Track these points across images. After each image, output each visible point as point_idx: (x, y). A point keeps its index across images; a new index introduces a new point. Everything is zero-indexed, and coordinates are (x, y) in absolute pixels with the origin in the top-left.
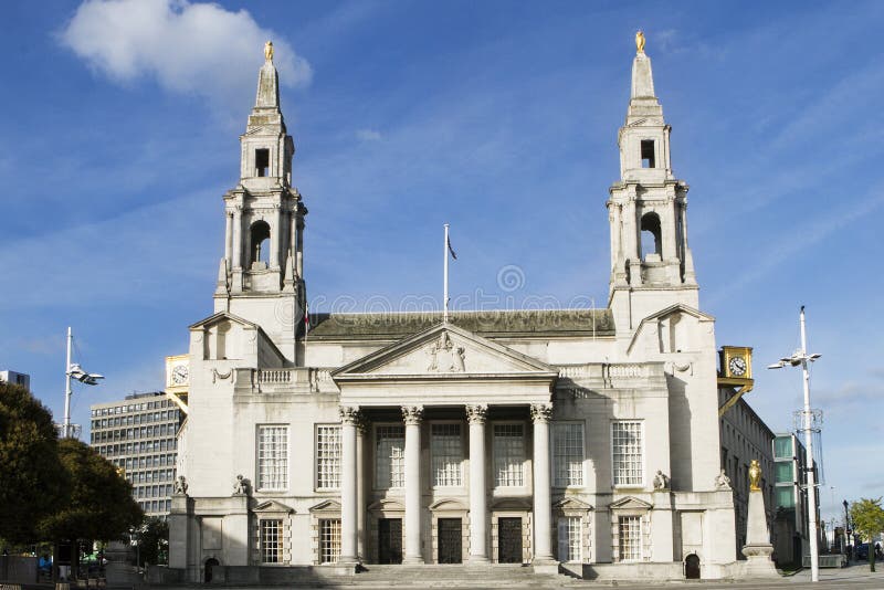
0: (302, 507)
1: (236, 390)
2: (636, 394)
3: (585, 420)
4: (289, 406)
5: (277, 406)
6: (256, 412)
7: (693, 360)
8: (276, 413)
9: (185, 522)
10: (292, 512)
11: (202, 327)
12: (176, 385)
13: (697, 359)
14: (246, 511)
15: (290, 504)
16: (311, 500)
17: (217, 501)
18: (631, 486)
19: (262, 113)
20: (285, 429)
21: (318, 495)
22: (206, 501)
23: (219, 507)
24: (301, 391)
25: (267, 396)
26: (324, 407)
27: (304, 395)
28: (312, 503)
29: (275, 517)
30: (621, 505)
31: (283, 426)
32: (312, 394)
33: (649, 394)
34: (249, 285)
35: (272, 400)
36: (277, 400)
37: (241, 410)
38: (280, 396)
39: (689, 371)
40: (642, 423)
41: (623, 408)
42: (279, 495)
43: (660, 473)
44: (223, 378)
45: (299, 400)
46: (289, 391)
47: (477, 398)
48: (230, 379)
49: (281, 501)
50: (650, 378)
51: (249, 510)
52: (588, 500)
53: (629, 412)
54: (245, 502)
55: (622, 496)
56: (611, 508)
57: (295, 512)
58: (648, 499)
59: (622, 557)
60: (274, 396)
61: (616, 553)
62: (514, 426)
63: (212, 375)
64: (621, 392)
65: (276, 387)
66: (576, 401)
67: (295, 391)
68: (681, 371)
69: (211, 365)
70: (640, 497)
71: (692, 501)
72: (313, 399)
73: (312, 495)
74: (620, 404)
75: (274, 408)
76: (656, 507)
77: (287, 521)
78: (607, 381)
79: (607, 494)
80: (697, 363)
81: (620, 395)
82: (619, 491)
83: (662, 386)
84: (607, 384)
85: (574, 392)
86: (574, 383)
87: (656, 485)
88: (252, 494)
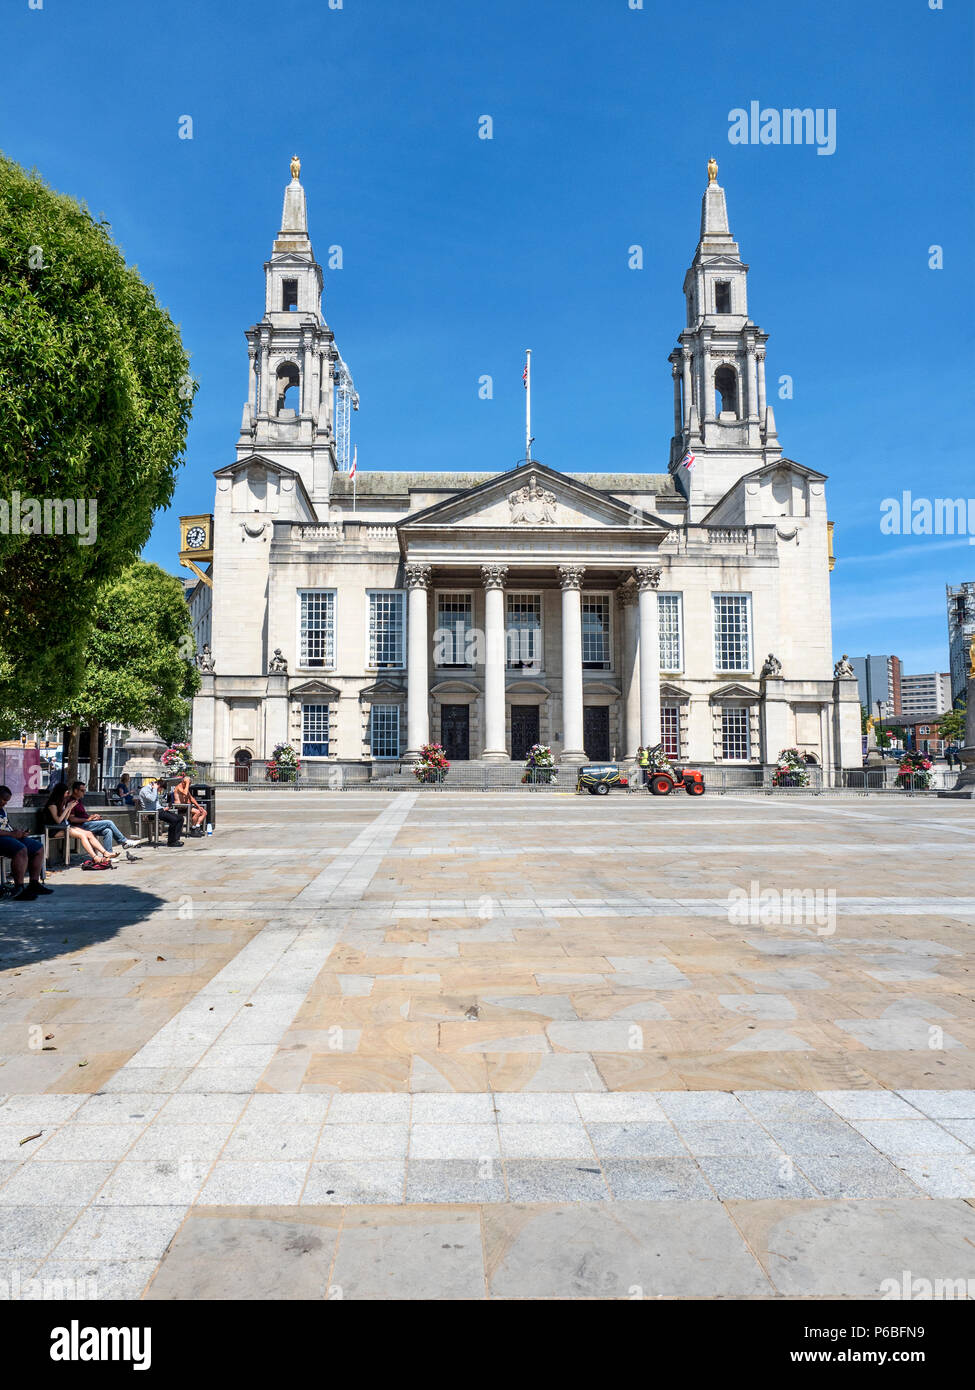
0: (351, 689)
1: (273, 546)
2: (741, 562)
3: (682, 592)
4: (335, 567)
5: (321, 567)
6: (297, 576)
7: (798, 525)
8: (322, 574)
9: (212, 707)
10: (336, 695)
11: (229, 474)
12: (191, 549)
13: (806, 525)
14: (285, 694)
15: (335, 684)
16: (362, 681)
17: (248, 680)
18: (735, 671)
19: (288, 238)
20: (332, 596)
21: (370, 675)
22: (237, 680)
24: (350, 550)
25: (310, 555)
26: (377, 571)
27: (355, 555)
28: (362, 685)
29: (320, 702)
30: (725, 694)
31: (330, 592)
32: (364, 554)
33: (756, 563)
34: (276, 435)
35: (315, 560)
36: (321, 560)
37: (279, 572)
38: (325, 555)
39: (794, 539)
40: (748, 600)
41: (727, 579)
42: (324, 674)
43: (771, 657)
44: (253, 534)
45: (348, 560)
46: (338, 549)
47: (573, 560)
48: (261, 537)
49: (326, 681)
50: (757, 543)
51: (289, 692)
52: (686, 687)
53: (733, 584)
54: (285, 681)
55: (727, 684)
56: (713, 700)
57: (342, 695)
58: (755, 687)
59: (725, 756)
60: (318, 555)
61: (719, 751)
62: (599, 598)
63: (241, 531)
64: (723, 559)
65: (322, 544)
66: (672, 569)
67: (344, 549)
68: (788, 538)
69: (240, 519)
70: (746, 685)
71: (810, 692)
72: (364, 560)
73: (363, 675)
74: (723, 574)
75: (318, 571)
76: (768, 697)
77: (332, 706)
78: (705, 546)
79: (709, 681)
80: (805, 530)
81: (723, 563)
82: (722, 678)
83: (772, 554)
84: (708, 549)
85: (669, 557)
86: (670, 547)
87: (766, 672)
88: (291, 672)
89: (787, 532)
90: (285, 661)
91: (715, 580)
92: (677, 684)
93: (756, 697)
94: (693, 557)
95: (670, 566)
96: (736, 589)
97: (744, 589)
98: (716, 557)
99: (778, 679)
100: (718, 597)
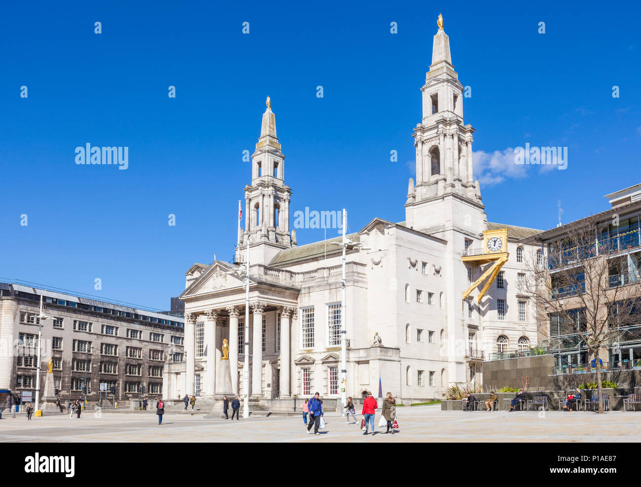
3: (314, 306)
7: (382, 255)
13: (386, 255)
22: (177, 365)
30: (327, 359)
39: (380, 265)
41: (332, 295)
53: (335, 298)
56: (323, 362)
64: (331, 284)
66: (311, 294)
68: (377, 264)
71: (362, 355)
74: (330, 293)
78: (325, 279)
81: (330, 287)
82: (329, 350)
85: (309, 288)
89: (377, 261)
91: (327, 297)
92: (310, 355)
94: (319, 286)
96: (336, 300)
97: (340, 300)
98: (328, 285)
100: (331, 306)
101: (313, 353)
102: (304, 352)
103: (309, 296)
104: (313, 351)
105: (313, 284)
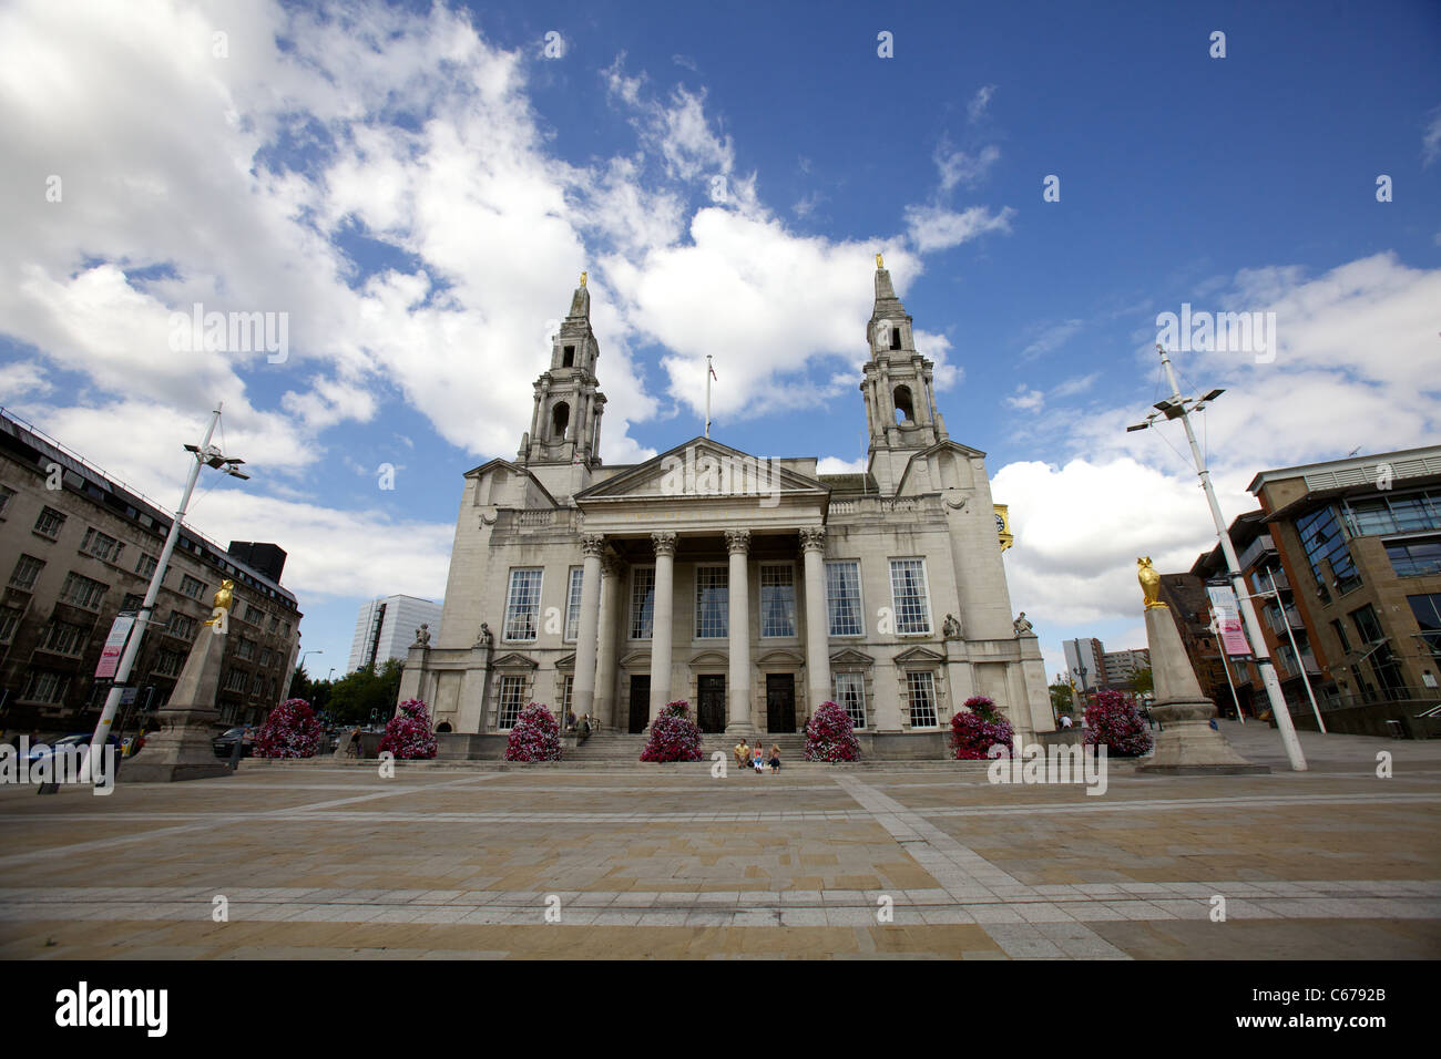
0: (548, 661)
1: (494, 533)
2: (914, 529)
3: (859, 558)
4: (544, 547)
5: (533, 548)
6: (511, 555)
7: (968, 496)
8: (532, 553)
9: (419, 677)
10: (535, 666)
11: (477, 474)
13: (973, 496)
14: (485, 666)
15: (535, 656)
16: (558, 653)
17: (457, 654)
18: (917, 634)
19: (573, 321)
20: (540, 573)
21: (567, 647)
22: (447, 654)
23: (461, 660)
24: (559, 531)
25: (524, 536)
27: (561, 536)
28: (557, 656)
29: (518, 673)
30: (908, 657)
31: (538, 570)
32: (571, 535)
33: (927, 528)
34: (546, 455)
35: (529, 542)
36: (533, 542)
37: (496, 553)
38: (537, 537)
39: (964, 509)
40: (924, 563)
41: (902, 544)
42: (524, 647)
43: (949, 617)
44: (489, 523)
45: (556, 541)
46: (549, 532)
47: (737, 523)
49: (526, 654)
50: (926, 511)
51: (489, 664)
52: (870, 652)
53: (907, 550)
54: (486, 655)
55: (909, 647)
56: (897, 661)
57: (540, 667)
58: (938, 649)
59: (914, 723)
60: (531, 537)
61: (907, 718)
62: (783, 567)
63: (478, 521)
64: (897, 526)
65: (536, 528)
66: (849, 538)
67: (553, 532)
68: (958, 507)
69: (479, 511)
70: (928, 647)
71: (991, 652)
72: (570, 540)
73: (560, 647)
74: (897, 539)
75: (529, 550)
76: (950, 659)
77: (530, 678)
78: (880, 516)
79: (892, 644)
80: (972, 500)
81: (897, 530)
82: (904, 641)
83: (940, 519)
84: (881, 519)
85: (846, 527)
86: (846, 518)
87: (947, 632)
88: (497, 645)
89: (956, 502)
90: (490, 635)
91: (889, 544)
92: (860, 649)
93: (940, 659)
94: (868, 526)
95: (846, 535)
96: (911, 553)
97: (918, 553)
98: (890, 526)
99: (958, 639)
100: (895, 562)
101: (867, 645)
102: (848, 642)
103: (846, 541)
104: (867, 642)
105: (851, 522)
